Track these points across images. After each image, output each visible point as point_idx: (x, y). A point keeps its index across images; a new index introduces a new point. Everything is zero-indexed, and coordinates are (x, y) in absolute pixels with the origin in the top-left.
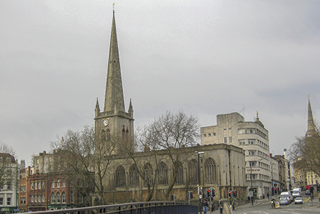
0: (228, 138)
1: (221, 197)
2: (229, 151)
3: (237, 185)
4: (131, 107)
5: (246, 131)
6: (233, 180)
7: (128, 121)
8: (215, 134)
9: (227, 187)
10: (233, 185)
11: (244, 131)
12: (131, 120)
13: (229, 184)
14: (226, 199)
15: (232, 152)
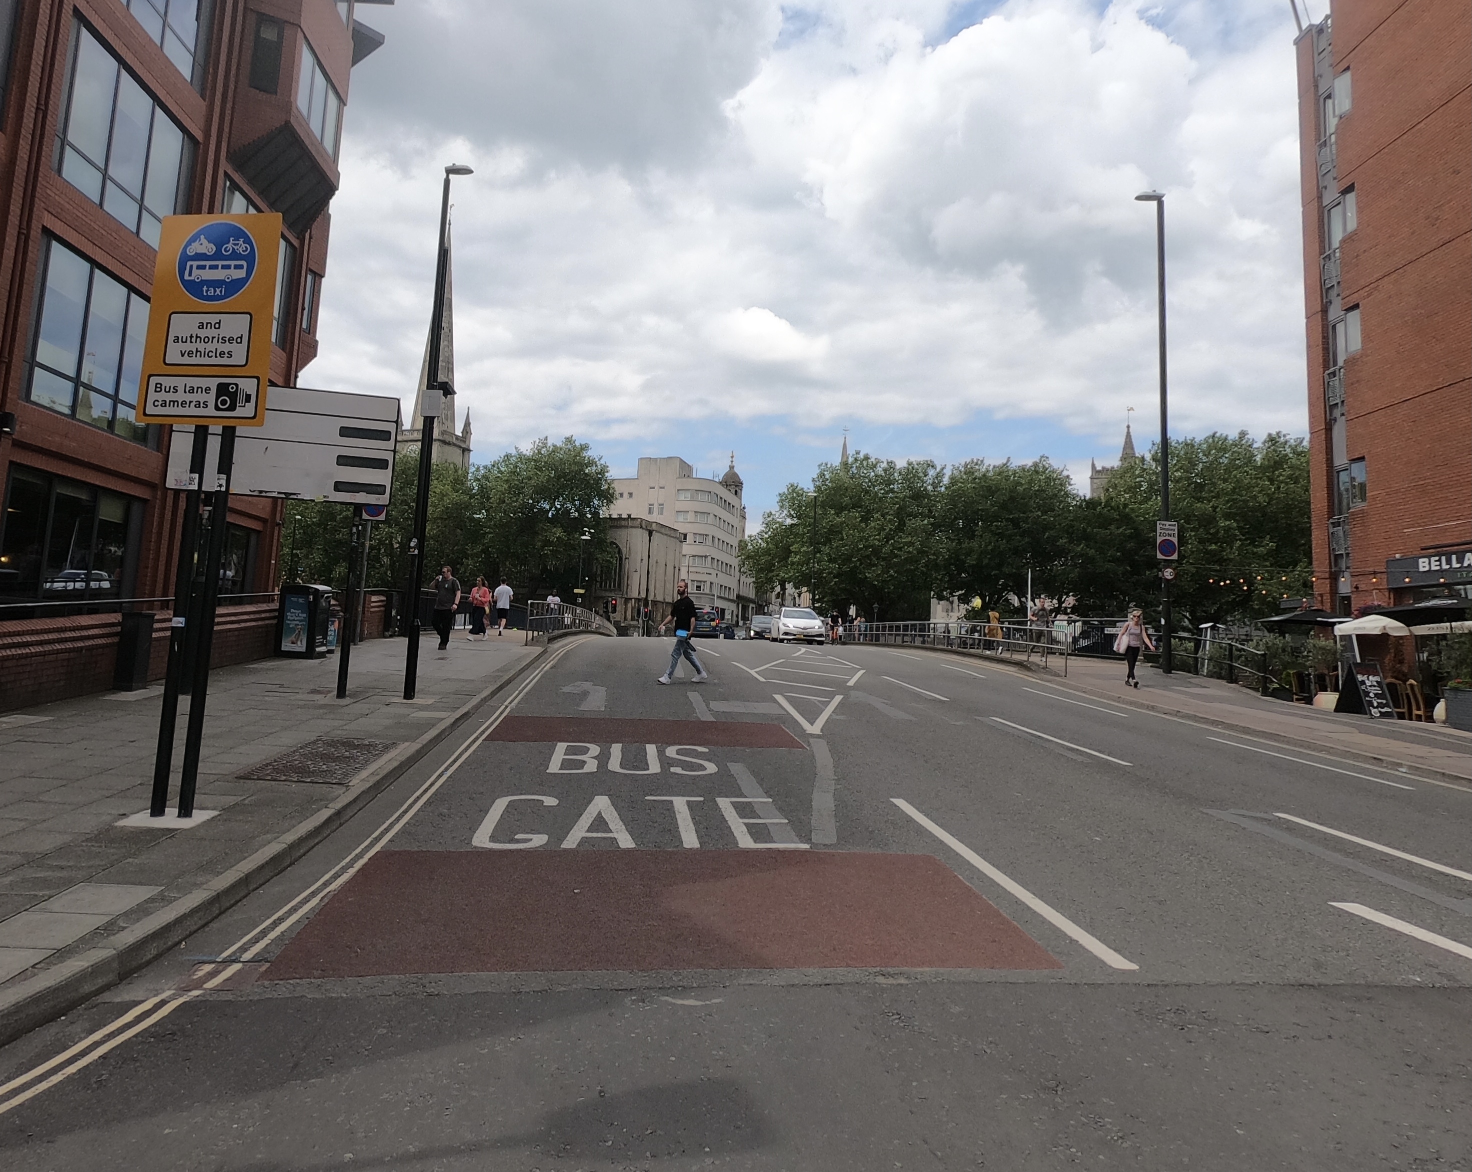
0: (656, 506)
1: (625, 619)
2: (651, 533)
3: (659, 598)
4: (467, 424)
5: (692, 497)
6: (651, 588)
7: (459, 451)
8: (631, 494)
9: (638, 600)
10: (651, 598)
11: (688, 495)
12: (466, 450)
13: (643, 595)
14: (635, 623)
15: (655, 535)
